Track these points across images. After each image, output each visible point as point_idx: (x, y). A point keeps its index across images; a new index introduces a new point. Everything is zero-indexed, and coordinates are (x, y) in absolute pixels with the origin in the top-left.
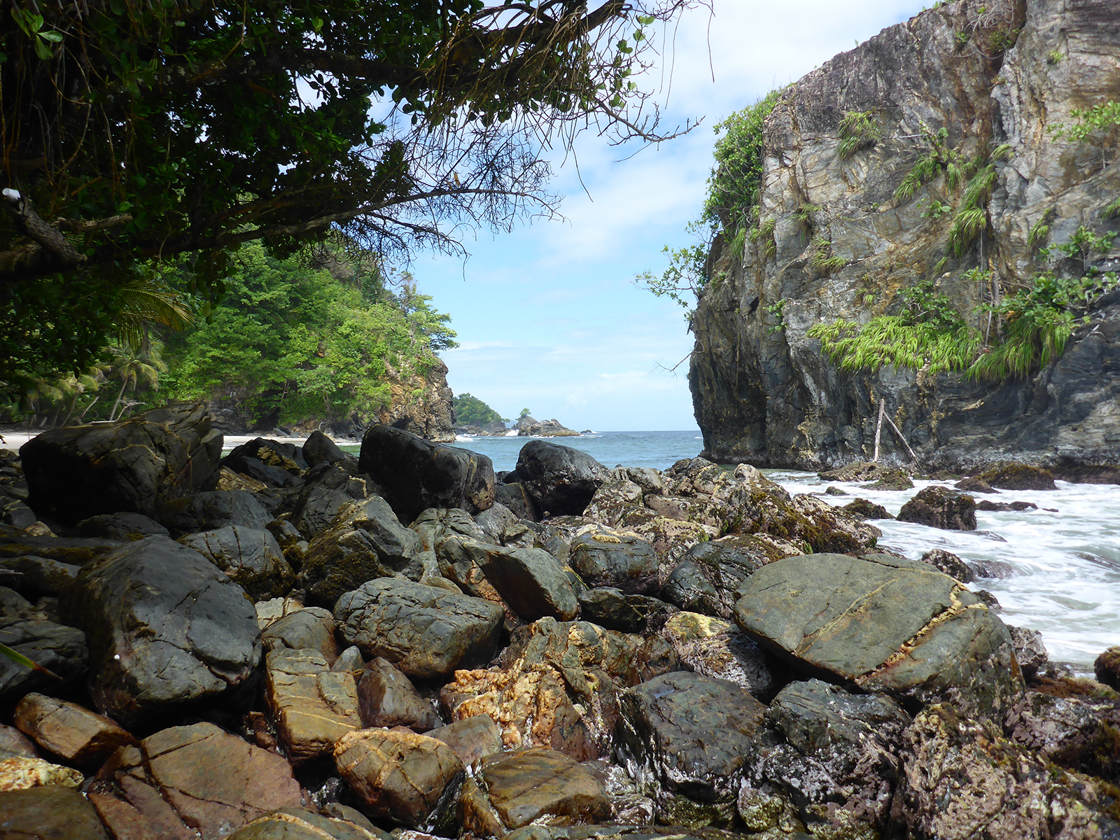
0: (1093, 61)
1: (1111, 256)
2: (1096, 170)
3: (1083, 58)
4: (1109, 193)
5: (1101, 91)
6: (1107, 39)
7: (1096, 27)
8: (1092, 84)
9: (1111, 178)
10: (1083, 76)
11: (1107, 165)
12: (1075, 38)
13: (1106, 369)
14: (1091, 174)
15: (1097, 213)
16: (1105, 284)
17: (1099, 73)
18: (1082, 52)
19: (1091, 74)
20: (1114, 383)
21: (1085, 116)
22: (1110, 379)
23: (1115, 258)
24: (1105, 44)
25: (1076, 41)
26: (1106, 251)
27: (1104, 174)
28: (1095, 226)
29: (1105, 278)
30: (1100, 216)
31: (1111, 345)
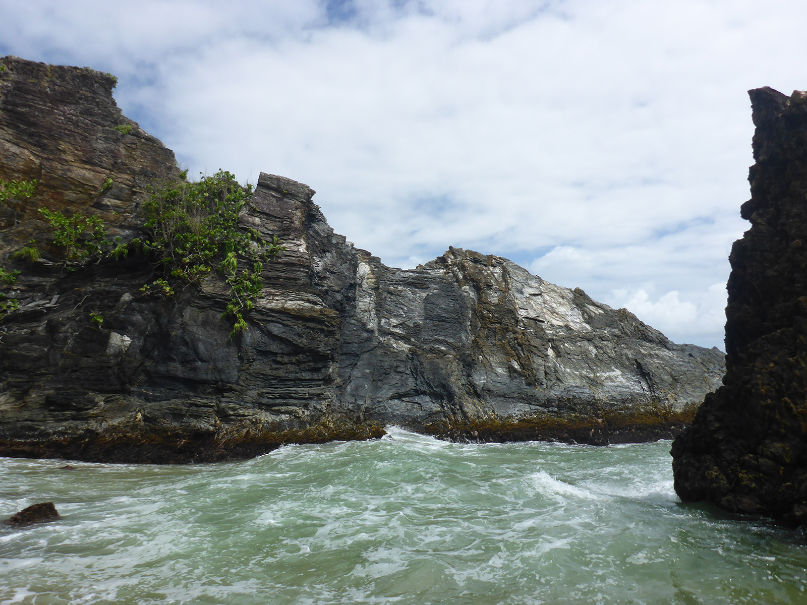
0: (14, 149)
1: (15, 288)
2: (10, 225)
3: (8, 145)
4: (17, 243)
5: (18, 171)
6: (26, 138)
7: (19, 127)
8: (13, 165)
9: (19, 233)
10: (6, 157)
11: (18, 223)
12: (4, 129)
13: (5, 369)
14: (5, 227)
15: (8, 255)
16: (9, 307)
17: (18, 159)
18: (7, 140)
19: (12, 158)
20: (10, 379)
21: (6, 186)
22: (6, 376)
23: (18, 289)
24: (24, 140)
25: (4, 132)
26: (11, 283)
27: (15, 229)
28: (5, 264)
29: (10, 303)
30: (10, 257)
31: (10, 352)
